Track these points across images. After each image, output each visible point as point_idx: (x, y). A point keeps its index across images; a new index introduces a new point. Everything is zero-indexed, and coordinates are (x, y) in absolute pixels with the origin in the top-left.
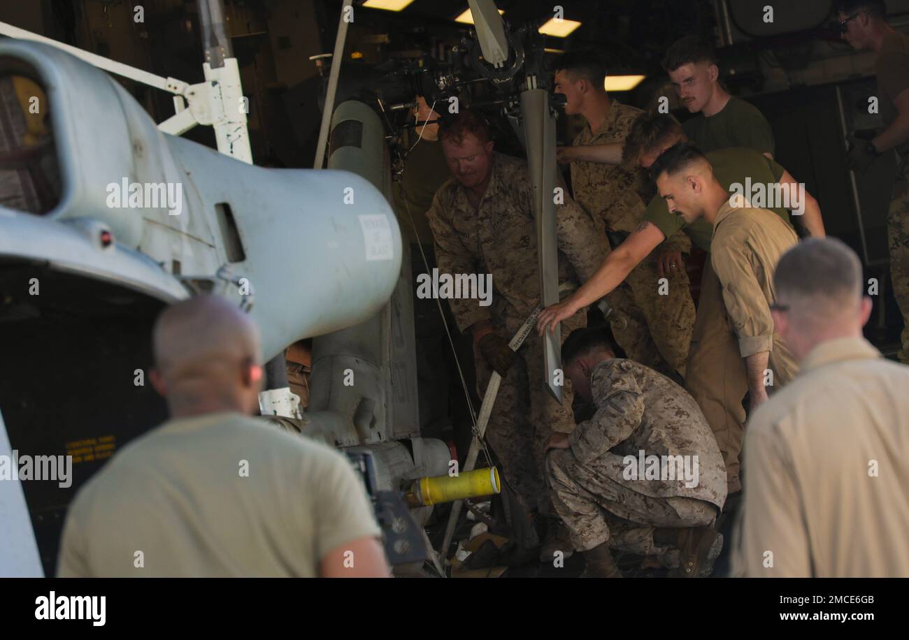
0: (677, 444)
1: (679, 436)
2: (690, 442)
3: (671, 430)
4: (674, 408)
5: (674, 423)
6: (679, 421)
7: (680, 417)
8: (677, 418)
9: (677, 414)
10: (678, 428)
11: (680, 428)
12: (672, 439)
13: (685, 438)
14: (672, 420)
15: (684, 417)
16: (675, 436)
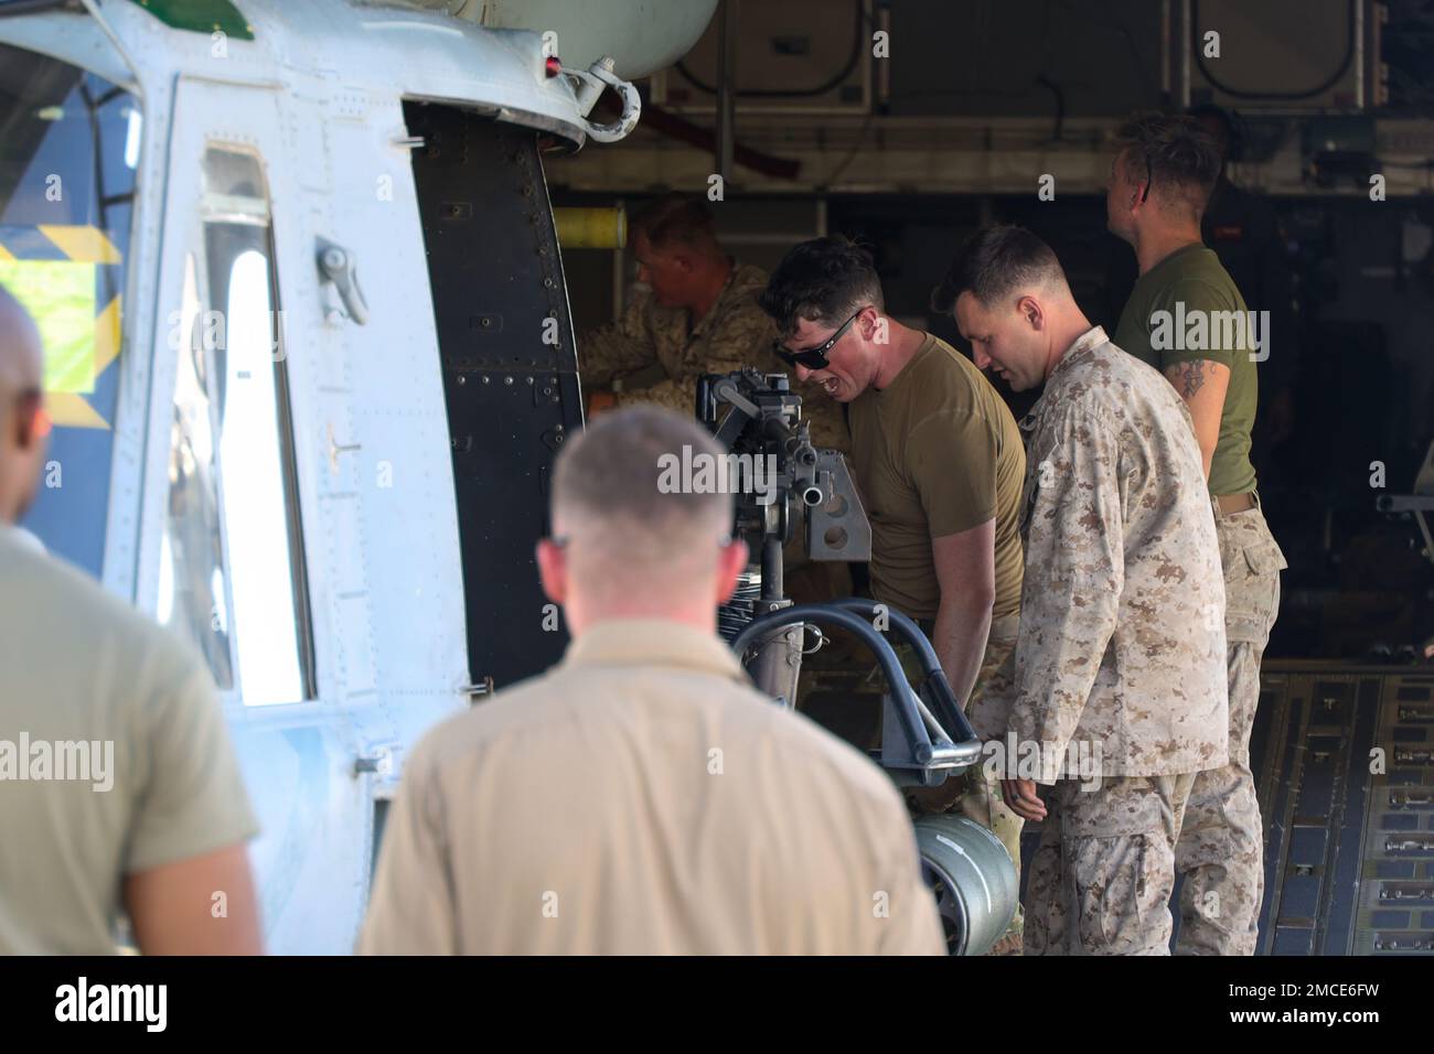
0: (1145, 644)
1: (1154, 627)
2: (1172, 644)
3: (1139, 612)
4: (1157, 558)
5: (1149, 593)
6: (1159, 591)
7: (1165, 581)
8: (1157, 583)
9: (1160, 573)
10: (1154, 610)
11: (1159, 608)
12: (1138, 632)
13: (1165, 633)
14: (1146, 586)
15: (1173, 581)
16: (1145, 624)
